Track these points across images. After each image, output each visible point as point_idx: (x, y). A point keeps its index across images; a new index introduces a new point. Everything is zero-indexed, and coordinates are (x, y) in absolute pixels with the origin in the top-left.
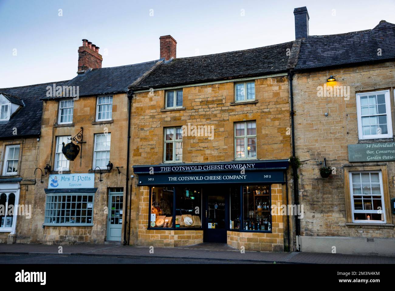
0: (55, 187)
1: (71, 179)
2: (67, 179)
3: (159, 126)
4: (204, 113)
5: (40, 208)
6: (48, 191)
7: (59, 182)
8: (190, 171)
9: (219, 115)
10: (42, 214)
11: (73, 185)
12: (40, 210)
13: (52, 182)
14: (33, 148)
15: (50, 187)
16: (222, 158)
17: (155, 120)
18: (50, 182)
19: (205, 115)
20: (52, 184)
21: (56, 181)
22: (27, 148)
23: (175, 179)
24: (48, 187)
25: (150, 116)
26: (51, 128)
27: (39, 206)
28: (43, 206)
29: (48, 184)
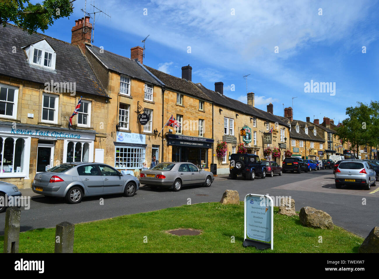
0: (121, 141)
1: (132, 136)
2: (129, 137)
3: (175, 113)
4: (190, 111)
5: (111, 156)
6: (116, 144)
7: (124, 138)
8: (189, 140)
9: (195, 114)
10: (112, 160)
11: (133, 141)
12: (111, 158)
13: (119, 137)
14: (102, 107)
15: (118, 141)
16: (195, 135)
17: (173, 109)
18: (117, 137)
19: (191, 112)
20: (119, 139)
21: (122, 137)
22: (98, 106)
23: (182, 143)
24: (116, 140)
25: (171, 105)
26: (116, 95)
27: (110, 154)
28: (113, 154)
29: (116, 138)
